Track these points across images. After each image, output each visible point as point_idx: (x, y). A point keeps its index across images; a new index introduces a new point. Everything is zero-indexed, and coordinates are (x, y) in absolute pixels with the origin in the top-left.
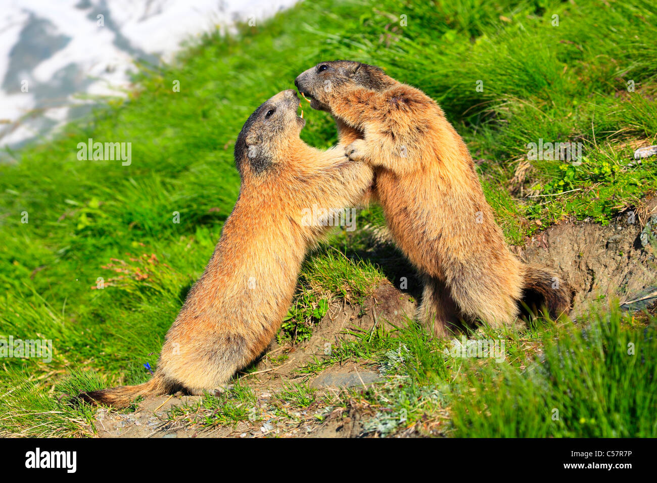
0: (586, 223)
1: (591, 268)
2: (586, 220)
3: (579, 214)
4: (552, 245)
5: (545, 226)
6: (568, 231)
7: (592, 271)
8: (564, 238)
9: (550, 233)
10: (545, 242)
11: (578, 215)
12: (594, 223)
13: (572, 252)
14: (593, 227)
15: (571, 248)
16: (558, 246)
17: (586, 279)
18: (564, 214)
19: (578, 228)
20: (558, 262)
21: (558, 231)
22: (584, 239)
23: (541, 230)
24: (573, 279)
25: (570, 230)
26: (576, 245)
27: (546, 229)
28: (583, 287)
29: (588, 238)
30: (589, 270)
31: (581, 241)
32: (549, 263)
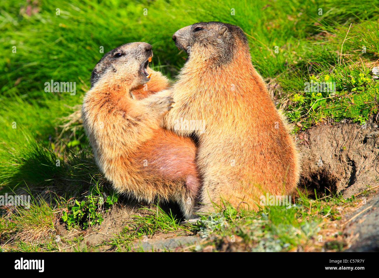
0: (343, 123)
1: (352, 159)
2: (343, 122)
3: (337, 116)
4: (313, 142)
5: (307, 127)
6: (327, 131)
7: (353, 161)
8: (323, 136)
9: (311, 133)
10: (307, 140)
11: (336, 118)
12: (352, 123)
13: (331, 147)
14: (350, 127)
15: (330, 145)
16: (319, 143)
17: (346, 169)
18: (323, 117)
19: (336, 128)
20: (319, 156)
21: (318, 130)
22: (342, 136)
23: (302, 131)
24: (335, 169)
25: (329, 130)
26: (335, 142)
27: (307, 129)
28: (344, 175)
29: (345, 135)
30: (350, 160)
31: (339, 138)
32: (311, 157)
